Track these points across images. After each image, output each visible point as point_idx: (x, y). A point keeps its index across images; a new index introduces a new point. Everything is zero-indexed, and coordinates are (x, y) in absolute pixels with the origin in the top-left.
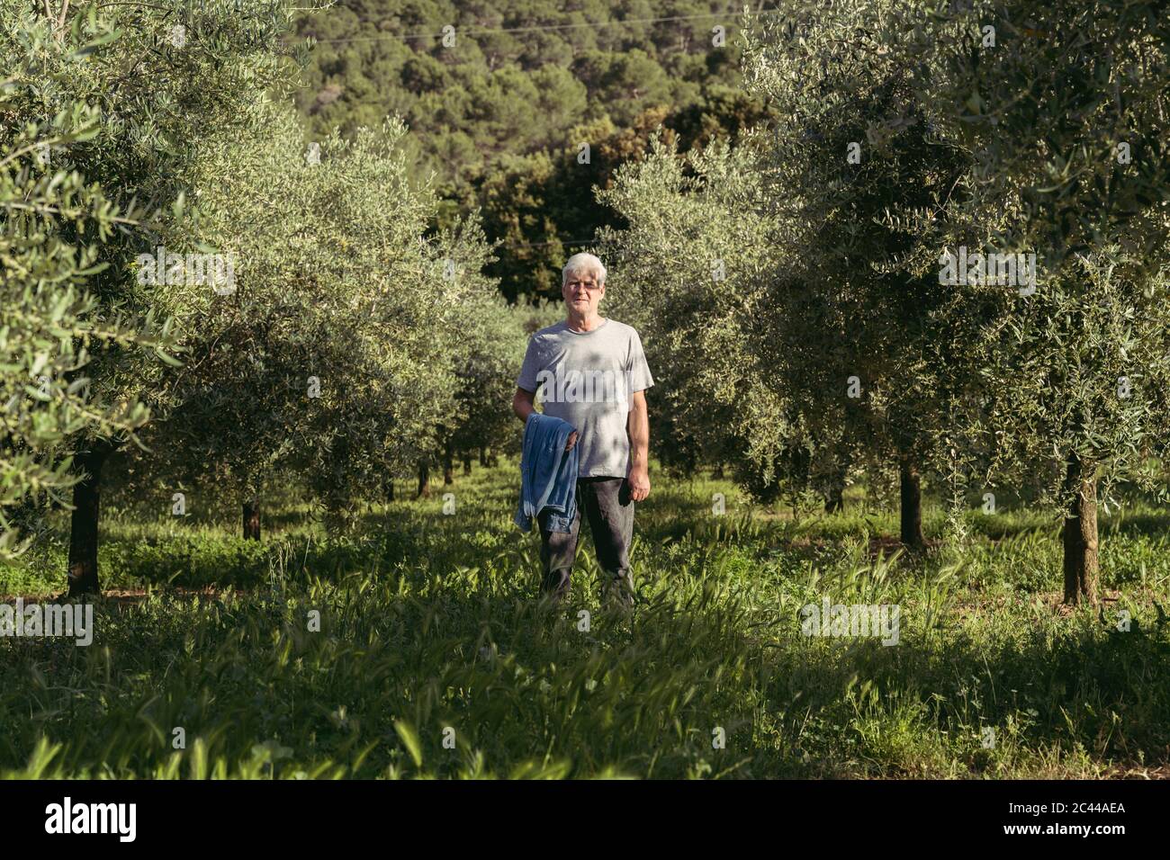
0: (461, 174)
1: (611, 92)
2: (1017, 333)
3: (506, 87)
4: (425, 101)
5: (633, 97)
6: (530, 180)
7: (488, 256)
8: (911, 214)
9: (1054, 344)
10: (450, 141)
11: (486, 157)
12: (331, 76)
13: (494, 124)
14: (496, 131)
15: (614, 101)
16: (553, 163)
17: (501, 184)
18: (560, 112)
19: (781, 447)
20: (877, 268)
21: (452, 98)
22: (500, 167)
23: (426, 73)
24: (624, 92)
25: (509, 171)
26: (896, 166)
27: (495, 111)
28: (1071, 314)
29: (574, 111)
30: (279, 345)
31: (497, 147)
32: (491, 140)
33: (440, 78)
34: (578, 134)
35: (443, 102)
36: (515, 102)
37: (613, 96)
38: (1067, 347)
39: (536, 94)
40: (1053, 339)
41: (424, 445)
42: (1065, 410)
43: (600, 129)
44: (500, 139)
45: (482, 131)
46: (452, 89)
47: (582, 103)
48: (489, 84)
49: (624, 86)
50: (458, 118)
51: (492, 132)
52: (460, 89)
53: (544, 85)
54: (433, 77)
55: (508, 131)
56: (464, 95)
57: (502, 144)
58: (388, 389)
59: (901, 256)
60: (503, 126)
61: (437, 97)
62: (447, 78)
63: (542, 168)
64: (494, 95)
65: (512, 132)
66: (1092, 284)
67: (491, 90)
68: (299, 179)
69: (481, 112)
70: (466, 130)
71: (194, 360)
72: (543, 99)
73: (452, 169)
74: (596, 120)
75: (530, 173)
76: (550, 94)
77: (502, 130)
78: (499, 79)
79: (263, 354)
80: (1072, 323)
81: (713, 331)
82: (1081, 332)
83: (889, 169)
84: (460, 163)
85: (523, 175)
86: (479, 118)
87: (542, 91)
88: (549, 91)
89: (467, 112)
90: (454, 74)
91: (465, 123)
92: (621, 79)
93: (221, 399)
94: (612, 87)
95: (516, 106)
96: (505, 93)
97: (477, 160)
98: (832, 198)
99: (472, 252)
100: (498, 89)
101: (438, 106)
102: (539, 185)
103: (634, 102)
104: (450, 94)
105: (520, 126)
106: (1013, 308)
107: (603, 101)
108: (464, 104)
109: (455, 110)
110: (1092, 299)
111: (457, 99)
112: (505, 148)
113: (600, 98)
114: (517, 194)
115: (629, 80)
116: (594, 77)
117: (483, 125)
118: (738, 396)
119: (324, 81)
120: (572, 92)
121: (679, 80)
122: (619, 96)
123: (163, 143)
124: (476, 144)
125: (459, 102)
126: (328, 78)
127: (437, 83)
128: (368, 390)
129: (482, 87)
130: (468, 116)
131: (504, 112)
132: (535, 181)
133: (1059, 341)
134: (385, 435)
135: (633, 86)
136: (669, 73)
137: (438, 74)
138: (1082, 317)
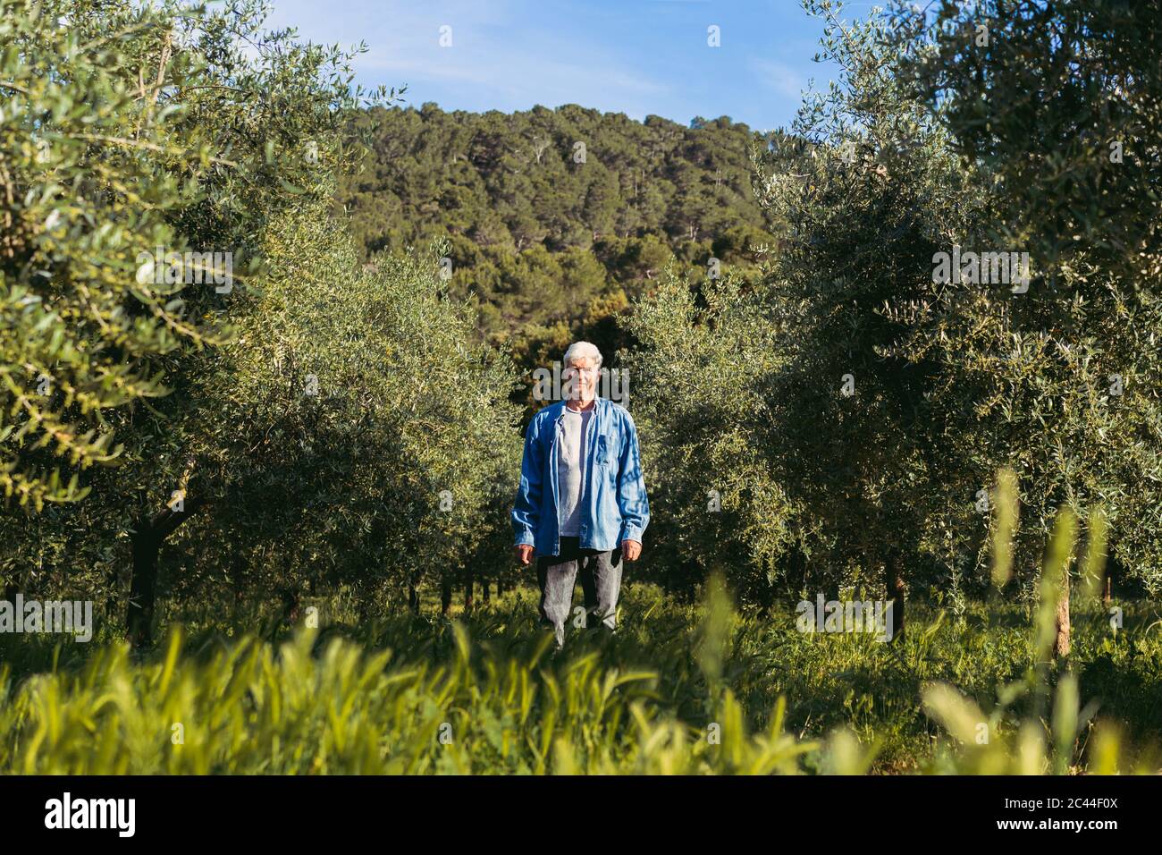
0: (488, 342)
1: (627, 272)
2: (1006, 413)
3: (533, 264)
4: (459, 275)
5: (647, 277)
6: (551, 347)
7: (515, 384)
8: (908, 305)
9: (1038, 426)
10: (480, 311)
11: (513, 327)
12: (375, 252)
13: (520, 298)
14: (522, 303)
15: (629, 281)
16: (572, 332)
17: (524, 349)
18: (580, 290)
19: (781, 550)
20: (879, 352)
21: (484, 273)
22: (523, 334)
23: (460, 251)
24: (638, 272)
25: (532, 339)
26: (894, 268)
27: (521, 286)
28: (1051, 397)
29: (594, 289)
30: (328, 434)
31: (521, 318)
32: (517, 312)
33: (473, 256)
34: (595, 306)
35: (474, 276)
36: (540, 279)
37: (628, 275)
38: (1049, 428)
39: (560, 273)
40: (1038, 420)
41: (451, 555)
42: (1047, 489)
43: (616, 302)
44: (525, 312)
45: (509, 303)
46: (484, 265)
47: (600, 282)
48: (517, 262)
49: (638, 267)
50: (488, 291)
51: (518, 304)
52: (491, 266)
53: (568, 265)
54: (466, 255)
55: (533, 304)
56: (494, 270)
57: (527, 315)
58: (424, 480)
59: (900, 342)
60: (529, 299)
61: (469, 272)
62: (480, 256)
63: (562, 336)
64: (521, 271)
65: (536, 305)
66: (1071, 373)
67: (519, 267)
68: (351, 289)
69: (509, 286)
70: (494, 302)
71: (250, 445)
72: (566, 277)
73: (481, 336)
74: (612, 294)
75: (551, 340)
76: (572, 273)
77: (527, 303)
78: (527, 258)
79: (312, 440)
80: (1053, 407)
81: (721, 445)
82: (1061, 415)
83: (887, 271)
84: (488, 331)
85: (545, 342)
86: (507, 291)
87: (566, 270)
88: (572, 270)
89: (496, 285)
90: (486, 253)
91: (493, 296)
92: (636, 261)
93: (272, 480)
94: (627, 268)
95: (541, 282)
96: (532, 270)
97: (504, 329)
98: (837, 296)
99: (502, 380)
100: (526, 267)
101: (471, 281)
102: (558, 350)
103: (647, 282)
104: (482, 269)
105: (544, 300)
106: (1002, 388)
107: (619, 280)
108: (494, 278)
109: (485, 284)
110: (1072, 385)
111: (487, 274)
112: (529, 319)
113: (616, 277)
114: (539, 359)
115: (643, 262)
116: (611, 260)
117: (511, 298)
118: (742, 505)
119: (368, 255)
120: (593, 272)
121: (688, 263)
122: (633, 276)
123: (239, 207)
124: (502, 314)
125: (489, 277)
126: (372, 253)
127: (470, 261)
128: (405, 479)
129: (511, 264)
130: (497, 289)
131: (530, 287)
132: (556, 347)
133: (1043, 422)
134: (420, 521)
135: (646, 267)
136: (679, 258)
137: (471, 252)
138: (1062, 401)
